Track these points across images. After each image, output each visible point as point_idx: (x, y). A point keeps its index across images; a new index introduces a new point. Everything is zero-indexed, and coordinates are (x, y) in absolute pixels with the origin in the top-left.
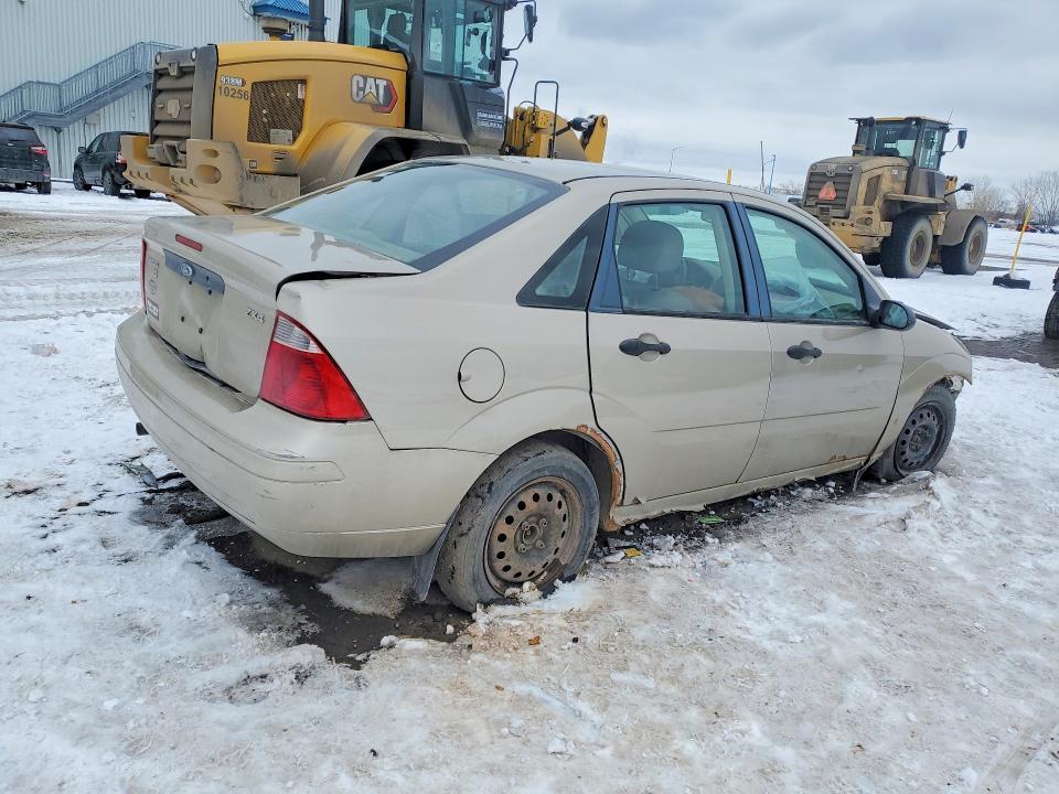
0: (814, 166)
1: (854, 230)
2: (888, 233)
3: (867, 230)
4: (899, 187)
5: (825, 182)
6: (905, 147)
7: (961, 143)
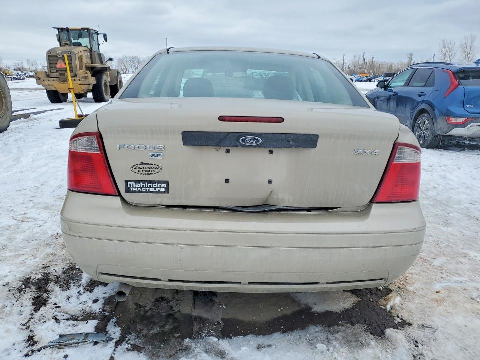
0: (49, 52)
1: (80, 82)
2: (95, 83)
3: (87, 82)
4: (89, 61)
5: (58, 60)
6: (85, 42)
7: (106, 40)
